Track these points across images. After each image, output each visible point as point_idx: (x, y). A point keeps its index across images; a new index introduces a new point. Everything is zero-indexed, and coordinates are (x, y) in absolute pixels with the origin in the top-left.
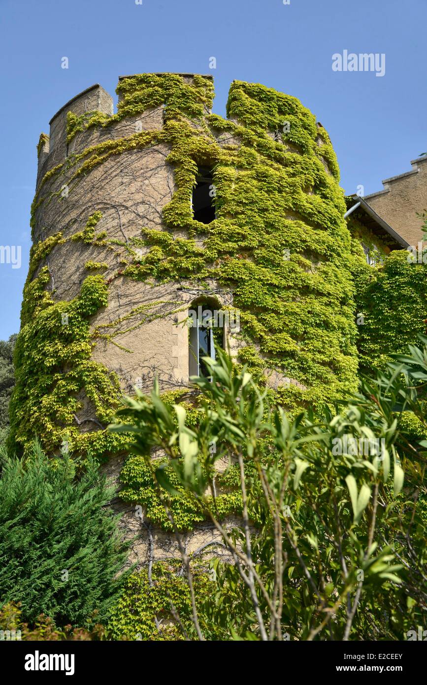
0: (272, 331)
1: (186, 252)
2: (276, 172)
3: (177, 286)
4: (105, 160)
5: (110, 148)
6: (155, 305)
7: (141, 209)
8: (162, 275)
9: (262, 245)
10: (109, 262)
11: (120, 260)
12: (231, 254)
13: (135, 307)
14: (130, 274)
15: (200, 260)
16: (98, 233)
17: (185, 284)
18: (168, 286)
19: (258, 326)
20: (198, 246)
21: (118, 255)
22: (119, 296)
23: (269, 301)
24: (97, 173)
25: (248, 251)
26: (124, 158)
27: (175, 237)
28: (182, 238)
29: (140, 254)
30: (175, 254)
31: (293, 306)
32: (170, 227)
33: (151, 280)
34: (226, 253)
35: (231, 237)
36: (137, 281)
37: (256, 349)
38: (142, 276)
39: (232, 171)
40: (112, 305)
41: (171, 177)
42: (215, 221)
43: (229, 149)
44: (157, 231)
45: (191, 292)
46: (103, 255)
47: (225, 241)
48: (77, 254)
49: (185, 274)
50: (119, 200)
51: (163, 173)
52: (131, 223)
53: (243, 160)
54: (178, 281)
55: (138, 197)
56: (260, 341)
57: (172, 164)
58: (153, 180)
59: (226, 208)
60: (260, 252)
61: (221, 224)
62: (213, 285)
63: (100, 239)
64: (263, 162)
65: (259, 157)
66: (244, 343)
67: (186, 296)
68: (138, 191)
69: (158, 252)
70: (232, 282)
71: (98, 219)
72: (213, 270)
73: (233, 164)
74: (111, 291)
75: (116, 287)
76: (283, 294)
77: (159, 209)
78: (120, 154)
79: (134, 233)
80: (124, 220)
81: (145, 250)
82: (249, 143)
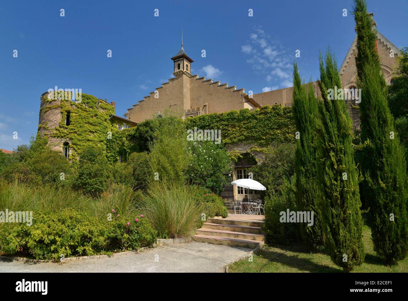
0: (79, 149)
1: (63, 132)
2: (84, 114)
3: (61, 139)
4: (49, 110)
5: (50, 107)
6: (57, 143)
7: (55, 122)
8: (58, 137)
9: (79, 131)
10: (49, 133)
11: (51, 133)
12: (72, 133)
13: (53, 143)
14: (52, 136)
15: (65, 134)
16: (47, 126)
17: (62, 139)
18: (59, 139)
19: (76, 148)
20: (65, 131)
21: (50, 132)
22: (50, 141)
23: (79, 143)
24: (48, 113)
25: (76, 132)
26: (53, 110)
27: (61, 129)
28: (62, 129)
29: (55, 132)
30: (61, 133)
31: (84, 144)
32: (60, 127)
33: (56, 138)
34: (70, 133)
35: (72, 129)
36: (54, 138)
37: (76, 153)
38: (54, 137)
39: (74, 114)
40: (49, 142)
41: (61, 115)
42: (69, 126)
43: (74, 109)
44: (58, 127)
45: (64, 140)
46: (48, 131)
47: (71, 130)
48: (44, 130)
49: (62, 137)
50: (51, 120)
51: (60, 114)
52: (53, 125)
53: (76, 112)
54: (61, 138)
55: (55, 119)
56: (76, 151)
57: (62, 113)
58: (58, 116)
59: (72, 123)
60: (78, 133)
61: (70, 127)
62: (68, 139)
63: (48, 128)
64: (81, 112)
65: (80, 110)
66: (73, 151)
67: (62, 141)
68: (55, 118)
69: (58, 132)
70: (71, 139)
71: (47, 123)
72: (68, 136)
73: (74, 112)
74: (49, 139)
75: (50, 139)
76: (83, 141)
77: (59, 122)
78: (52, 109)
79: (54, 127)
80: (52, 124)
81: (55, 131)
82: (78, 108)
